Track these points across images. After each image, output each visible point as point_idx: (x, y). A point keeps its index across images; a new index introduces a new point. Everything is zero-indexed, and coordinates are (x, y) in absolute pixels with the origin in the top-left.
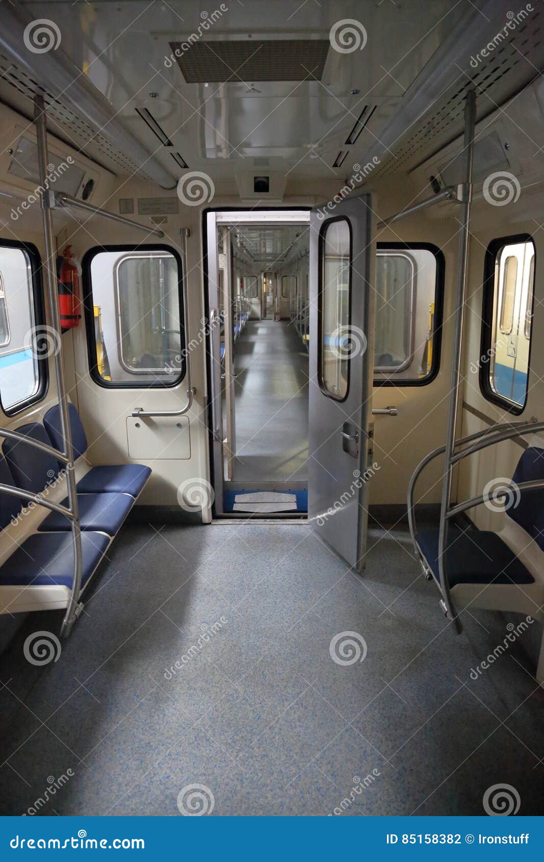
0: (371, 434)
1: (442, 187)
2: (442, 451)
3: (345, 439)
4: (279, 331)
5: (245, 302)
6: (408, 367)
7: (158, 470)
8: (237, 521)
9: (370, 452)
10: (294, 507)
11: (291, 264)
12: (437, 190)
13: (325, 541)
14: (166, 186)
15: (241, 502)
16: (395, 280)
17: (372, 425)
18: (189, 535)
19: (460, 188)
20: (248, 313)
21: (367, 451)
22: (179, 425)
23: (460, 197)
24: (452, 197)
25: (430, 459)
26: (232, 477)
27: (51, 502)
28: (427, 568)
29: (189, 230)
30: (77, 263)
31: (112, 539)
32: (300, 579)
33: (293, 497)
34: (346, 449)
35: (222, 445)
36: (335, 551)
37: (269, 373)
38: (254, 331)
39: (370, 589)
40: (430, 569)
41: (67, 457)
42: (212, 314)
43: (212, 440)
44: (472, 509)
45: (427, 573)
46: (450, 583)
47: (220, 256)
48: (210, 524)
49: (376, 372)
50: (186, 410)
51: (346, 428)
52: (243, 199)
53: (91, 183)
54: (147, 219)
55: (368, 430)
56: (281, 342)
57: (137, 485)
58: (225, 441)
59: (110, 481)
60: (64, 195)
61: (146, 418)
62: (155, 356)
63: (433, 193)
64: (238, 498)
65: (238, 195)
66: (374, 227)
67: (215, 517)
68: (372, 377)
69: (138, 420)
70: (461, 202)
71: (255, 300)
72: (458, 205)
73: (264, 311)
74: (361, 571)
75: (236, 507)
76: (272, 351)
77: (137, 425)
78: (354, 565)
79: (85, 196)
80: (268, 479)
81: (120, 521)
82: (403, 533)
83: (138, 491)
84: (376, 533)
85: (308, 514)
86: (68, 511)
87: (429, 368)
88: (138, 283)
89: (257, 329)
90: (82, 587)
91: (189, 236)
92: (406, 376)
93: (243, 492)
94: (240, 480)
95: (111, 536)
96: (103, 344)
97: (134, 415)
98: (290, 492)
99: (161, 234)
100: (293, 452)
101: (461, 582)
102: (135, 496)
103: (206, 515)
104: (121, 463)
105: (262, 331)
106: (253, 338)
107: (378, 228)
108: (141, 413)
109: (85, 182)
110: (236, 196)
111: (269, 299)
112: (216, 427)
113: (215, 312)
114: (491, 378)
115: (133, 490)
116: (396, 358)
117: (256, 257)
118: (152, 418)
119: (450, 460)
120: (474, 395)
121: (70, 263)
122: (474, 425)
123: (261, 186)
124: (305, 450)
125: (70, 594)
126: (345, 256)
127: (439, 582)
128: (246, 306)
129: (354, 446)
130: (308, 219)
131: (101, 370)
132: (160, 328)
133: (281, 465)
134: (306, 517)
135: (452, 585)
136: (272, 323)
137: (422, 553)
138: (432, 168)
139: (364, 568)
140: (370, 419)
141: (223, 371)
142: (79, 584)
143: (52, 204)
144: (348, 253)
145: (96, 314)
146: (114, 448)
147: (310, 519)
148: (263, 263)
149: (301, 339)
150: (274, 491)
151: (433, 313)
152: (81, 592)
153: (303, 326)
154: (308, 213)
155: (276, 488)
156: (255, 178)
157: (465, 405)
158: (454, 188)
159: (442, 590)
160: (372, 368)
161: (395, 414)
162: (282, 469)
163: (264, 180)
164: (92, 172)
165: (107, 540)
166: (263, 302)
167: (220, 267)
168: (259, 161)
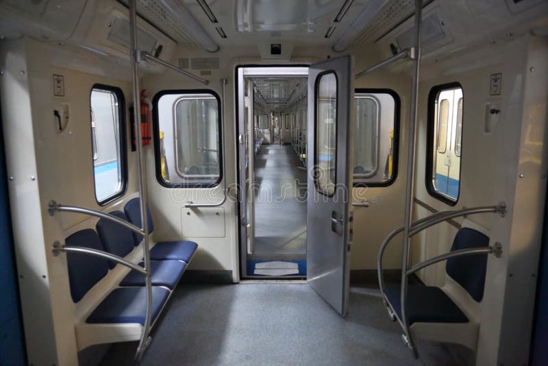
0: (351, 219)
1: (399, 51)
2: (403, 229)
3: (333, 222)
4: (283, 152)
5: (260, 132)
6: (375, 174)
7: (203, 245)
8: (257, 281)
9: (351, 231)
10: (297, 272)
11: (292, 106)
12: (395, 53)
13: (319, 295)
14: (211, 50)
15: (260, 268)
16: (365, 115)
17: (352, 213)
18: (223, 291)
19: (413, 50)
20: (262, 139)
21: (349, 231)
22: (217, 214)
23: (413, 56)
24: (408, 57)
25: (393, 236)
26: (253, 251)
27: (132, 264)
28: (392, 312)
29: (226, 81)
30: (149, 101)
31: (171, 292)
32: (302, 322)
33: (296, 265)
34: (334, 229)
35: (246, 228)
36: (326, 302)
37: (277, 181)
38: (266, 152)
39: (352, 328)
40: (395, 313)
41: (144, 232)
42: (240, 137)
43: (241, 224)
44: (422, 270)
45: (392, 315)
46: (409, 322)
47: (246, 98)
48: (238, 283)
49: (355, 178)
50: (223, 203)
51: (334, 215)
52: (264, 59)
53: (161, 47)
54: (197, 72)
55: (349, 216)
56: (284, 159)
57: (188, 255)
58: (248, 226)
59: (169, 252)
60: (147, 53)
61: (195, 209)
62: (199, 167)
63: (392, 54)
64: (257, 266)
65: (260, 57)
66: (353, 78)
67: (242, 278)
68: (352, 181)
69: (189, 210)
70: (413, 60)
71: (266, 131)
72: (412, 62)
73: (273, 138)
74: (345, 315)
75: (256, 272)
76: (278, 165)
77: (188, 213)
78: (341, 312)
79: (157, 55)
80: (278, 253)
81: (177, 280)
82: (375, 290)
83: (189, 259)
84: (356, 290)
85: (307, 276)
86: (143, 270)
87: (390, 174)
88: (188, 117)
89: (268, 150)
90: (151, 325)
91: (226, 83)
92: (373, 180)
93: (261, 261)
94: (259, 253)
95: (171, 289)
96: (165, 157)
97: (187, 206)
98: (293, 261)
99: (207, 82)
100: (295, 234)
101: (416, 321)
102: (187, 262)
103: (235, 276)
104: (176, 239)
105: (271, 152)
106: (265, 157)
107: (356, 79)
108: (192, 205)
109: (157, 47)
110: (258, 57)
111: (276, 130)
112: (243, 216)
113: (242, 136)
114: (433, 181)
115: (186, 258)
116: (366, 169)
117: (268, 101)
118: (199, 208)
119: (408, 234)
120: (421, 193)
121: (144, 101)
122: (422, 213)
123: (276, 50)
124: (304, 232)
125: (142, 330)
126: (332, 98)
127: (402, 321)
128: (261, 135)
129: (340, 228)
130: (307, 73)
131: (163, 176)
132: (203, 148)
133: (288, 243)
134: (305, 279)
135: (411, 324)
136: (278, 146)
137: (389, 302)
138: (391, 38)
139: (347, 313)
140: (351, 209)
141: (247, 177)
142: (149, 323)
143: (139, 59)
144: (335, 96)
145: (161, 137)
146: (173, 230)
147: (309, 280)
148: (272, 105)
149: (299, 156)
150: (282, 260)
151: (392, 137)
152: (150, 328)
153: (300, 148)
154: (307, 69)
155: (284, 259)
156: (272, 45)
157: (415, 200)
158: (409, 50)
159: (404, 327)
160: (352, 175)
161: (367, 206)
162: (287, 245)
163: (278, 46)
164: (162, 40)
165: (168, 292)
166: (272, 132)
167: (246, 105)
168: (274, 34)
